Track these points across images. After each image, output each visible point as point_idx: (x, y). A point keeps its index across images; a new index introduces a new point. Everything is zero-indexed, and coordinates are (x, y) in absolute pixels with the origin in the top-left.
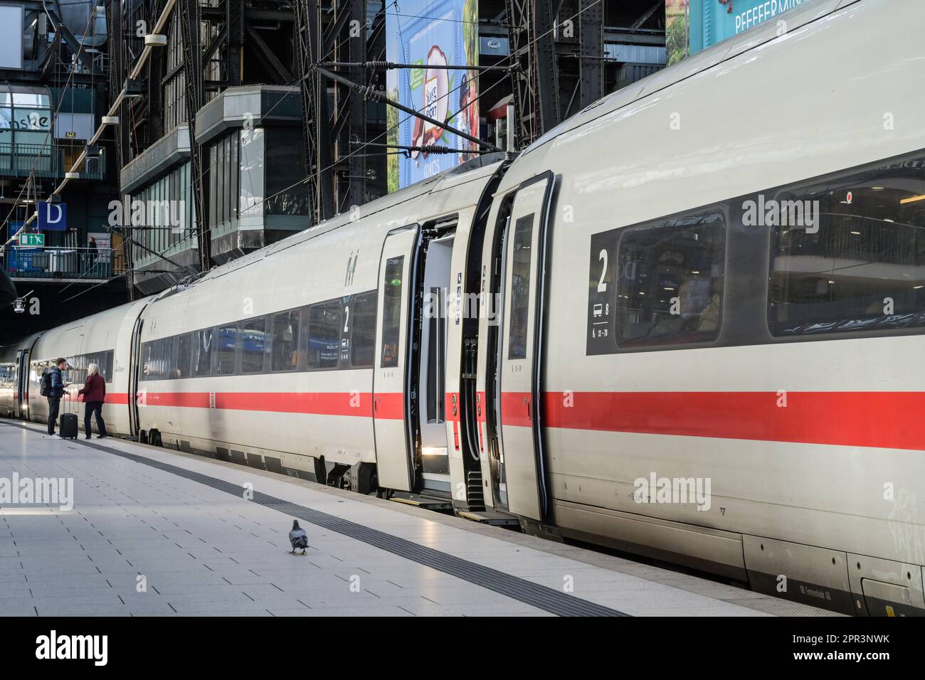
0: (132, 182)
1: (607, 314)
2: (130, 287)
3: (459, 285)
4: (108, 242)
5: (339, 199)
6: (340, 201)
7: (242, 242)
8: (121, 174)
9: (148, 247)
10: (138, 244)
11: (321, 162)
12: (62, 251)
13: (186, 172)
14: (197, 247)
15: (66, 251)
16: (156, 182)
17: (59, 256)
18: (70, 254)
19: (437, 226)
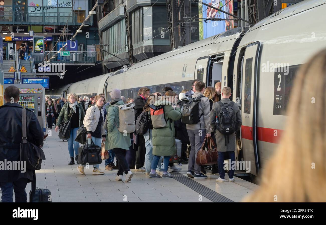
0: (103, 26)
1: (281, 99)
2: (103, 66)
3: (225, 81)
4: (95, 49)
5: (181, 34)
6: (181, 35)
7: (144, 50)
8: (99, 23)
9: (109, 52)
10: (105, 51)
11: (174, 21)
12: (77, 53)
13: (123, 23)
14: (128, 52)
15: (79, 53)
16: (112, 26)
17: (76, 55)
18: (80, 54)
19: (216, 57)
